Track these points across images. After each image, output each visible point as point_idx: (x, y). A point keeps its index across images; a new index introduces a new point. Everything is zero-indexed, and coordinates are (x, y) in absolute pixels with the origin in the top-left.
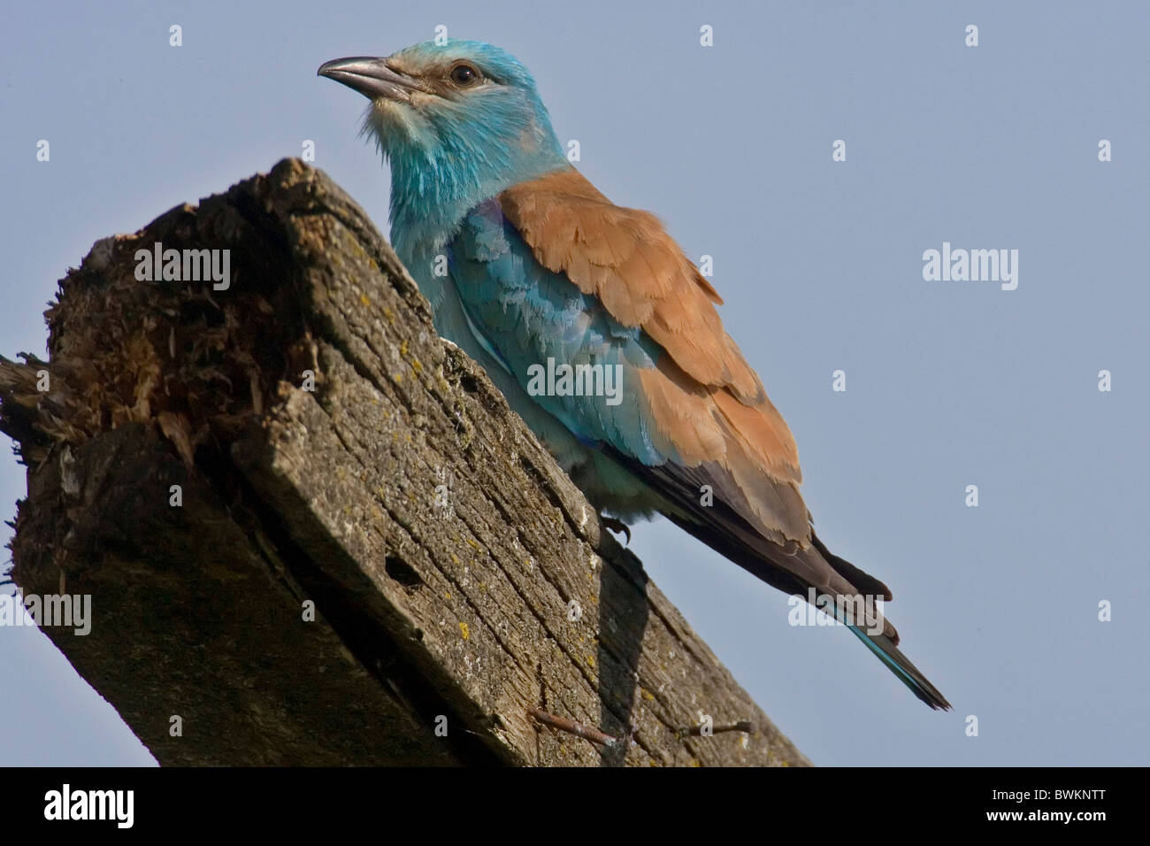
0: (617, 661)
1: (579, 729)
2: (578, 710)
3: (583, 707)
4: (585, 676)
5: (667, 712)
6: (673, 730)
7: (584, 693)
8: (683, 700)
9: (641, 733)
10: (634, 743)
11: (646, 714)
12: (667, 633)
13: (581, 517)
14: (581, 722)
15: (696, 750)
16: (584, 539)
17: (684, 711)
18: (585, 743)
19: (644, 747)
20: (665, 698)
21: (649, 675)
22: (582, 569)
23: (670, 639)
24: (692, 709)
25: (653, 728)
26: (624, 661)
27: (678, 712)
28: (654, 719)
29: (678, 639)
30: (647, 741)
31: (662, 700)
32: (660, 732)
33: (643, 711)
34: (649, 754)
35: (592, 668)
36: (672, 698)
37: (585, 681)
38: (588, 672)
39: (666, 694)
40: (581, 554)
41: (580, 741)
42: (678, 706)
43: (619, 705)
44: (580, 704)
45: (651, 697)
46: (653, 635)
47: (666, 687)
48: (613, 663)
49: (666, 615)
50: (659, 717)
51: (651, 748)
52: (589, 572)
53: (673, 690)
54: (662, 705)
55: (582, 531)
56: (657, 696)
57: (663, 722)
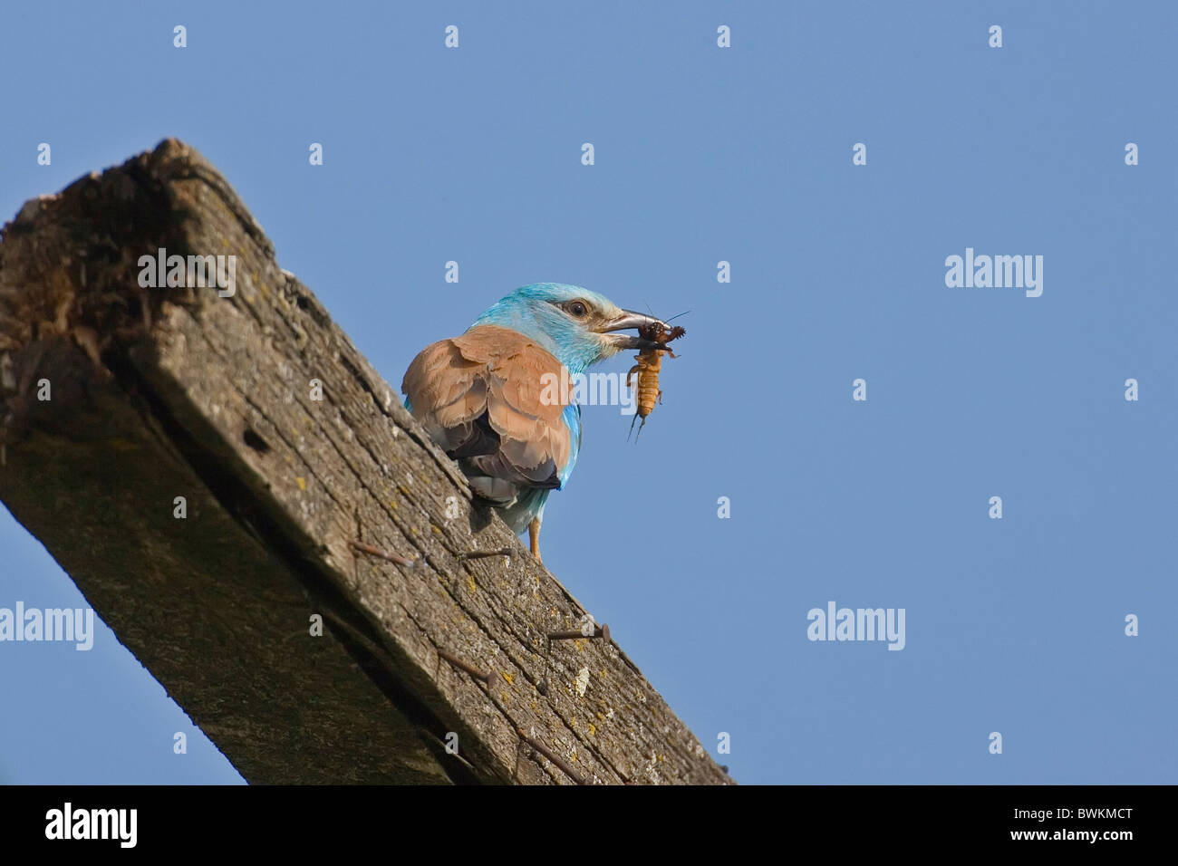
0: (413, 504)
1: (386, 554)
2: (385, 541)
3: (389, 539)
4: (390, 516)
5: (450, 542)
6: (454, 555)
7: (389, 528)
8: (462, 533)
9: (432, 557)
10: (426, 564)
11: (435, 543)
12: (449, 484)
13: (385, 399)
14: (387, 550)
15: (472, 569)
16: (388, 415)
17: (463, 541)
18: (391, 566)
19: (433, 567)
20: (448, 531)
21: (436, 514)
22: (387, 437)
23: (452, 488)
24: (468, 540)
25: (440, 553)
26: (418, 504)
27: (458, 541)
28: (441, 546)
29: (457, 488)
30: (436, 563)
31: (446, 532)
32: (445, 556)
33: (432, 541)
34: (437, 572)
35: (394, 510)
36: (454, 531)
37: (390, 520)
38: (392, 512)
39: (449, 528)
40: (386, 426)
41: (386, 564)
42: (458, 537)
43: (415, 536)
44: (386, 537)
45: (438, 530)
46: (439, 485)
47: (449, 523)
48: (410, 506)
49: (448, 470)
50: (444, 545)
51: (439, 569)
52: (392, 439)
53: (454, 525)
54: (447, 536)
55: (387, 409)
56: (443, 530)
57: (447, 549)
